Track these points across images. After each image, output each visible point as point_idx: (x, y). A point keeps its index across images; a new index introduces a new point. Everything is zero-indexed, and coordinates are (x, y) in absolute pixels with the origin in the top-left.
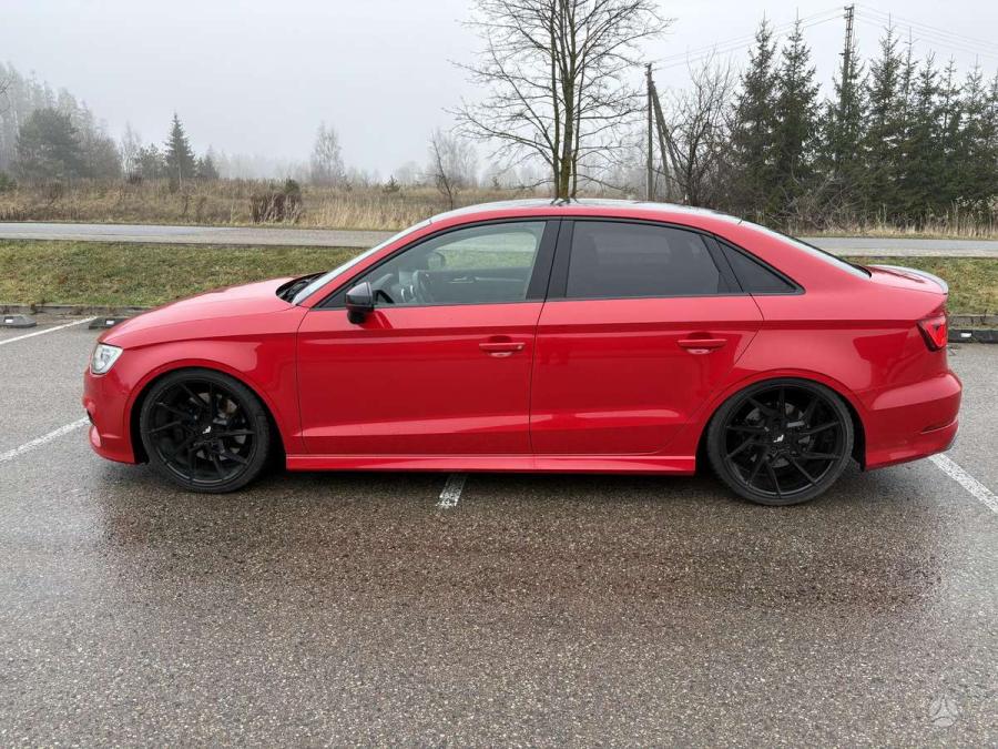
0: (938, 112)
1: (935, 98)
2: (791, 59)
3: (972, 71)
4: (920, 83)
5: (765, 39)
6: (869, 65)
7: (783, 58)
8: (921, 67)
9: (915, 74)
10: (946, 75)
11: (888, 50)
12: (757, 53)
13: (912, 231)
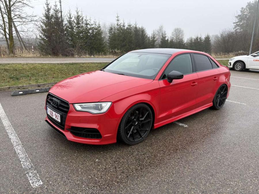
0: (90, 29)
1: (88, 26)
2: (55, 11)
3: (94, 20)
4: (85, 22)
5: (48, 5)
6: (74, 16)
7: (53, 11)
8: (84, 18)
9: (84, 20)
10: (90, 21)
11: (77, 13)
12: (46, 8)
13: (92, 56)
